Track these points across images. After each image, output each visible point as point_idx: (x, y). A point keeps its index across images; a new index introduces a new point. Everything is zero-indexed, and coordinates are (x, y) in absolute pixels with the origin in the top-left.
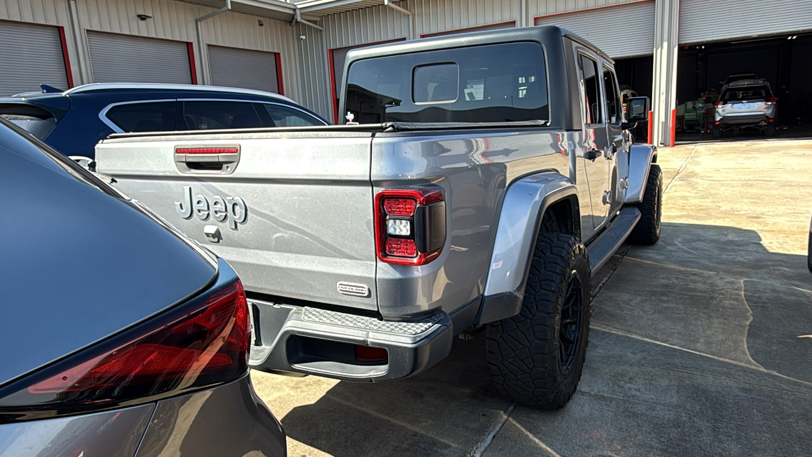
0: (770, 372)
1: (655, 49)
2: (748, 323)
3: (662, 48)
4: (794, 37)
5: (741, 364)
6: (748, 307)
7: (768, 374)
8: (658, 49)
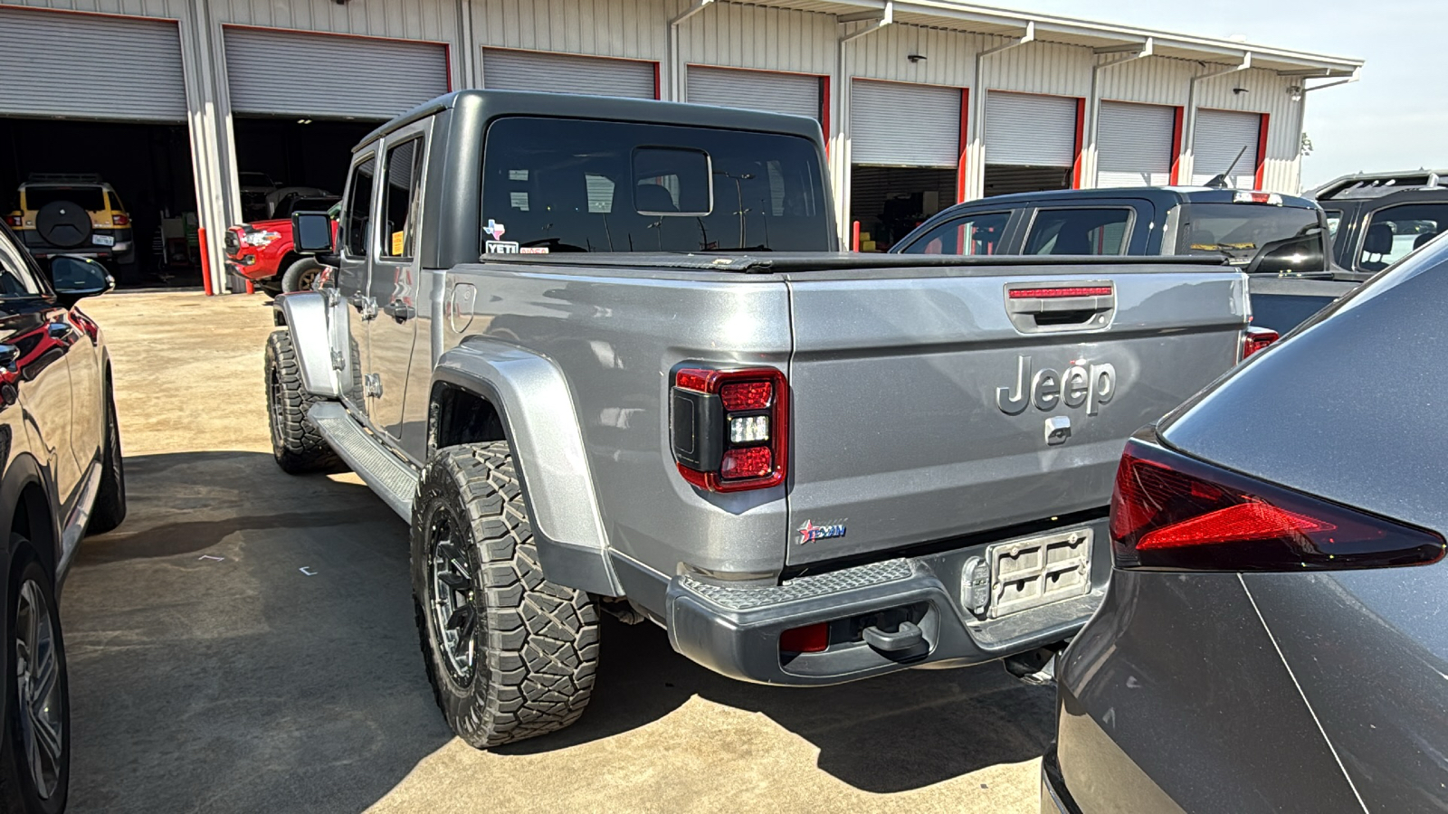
1: (190, 114)
3: (204, 112)
4: (308, 122)
8: (196, 113)
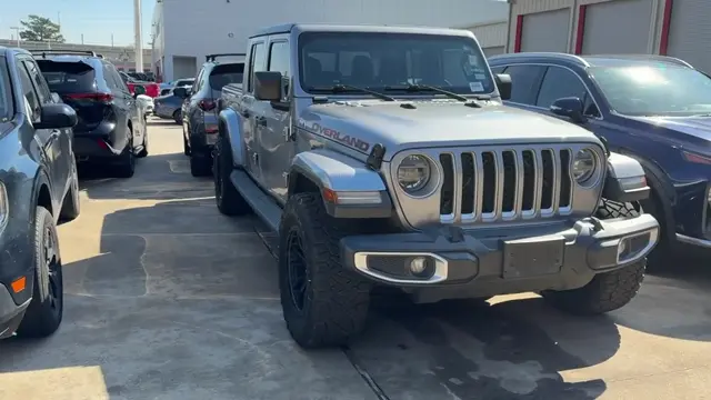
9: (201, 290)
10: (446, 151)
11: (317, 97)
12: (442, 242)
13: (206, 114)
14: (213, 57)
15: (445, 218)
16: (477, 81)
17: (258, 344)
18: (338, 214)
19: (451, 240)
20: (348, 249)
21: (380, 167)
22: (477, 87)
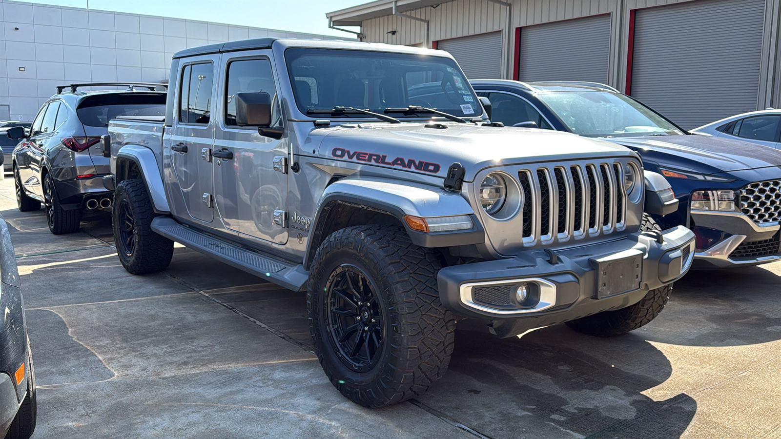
0: (35, 309)
2: (70, 330)
5: (56, 307)
6: (81, 343)
7: (37, 307)
9: (186, 363)
10: (522, 168)
11: (319, 121)
12: (541, 265)
13: (77, 155)
14: (74, 88)
15: (527, 241)
16: (468, 103)
17: (314, 412)
18: (429, 244)
19: (550, 262)
20: (451, 284)
21: (460, 188)
22: (468, 109)
